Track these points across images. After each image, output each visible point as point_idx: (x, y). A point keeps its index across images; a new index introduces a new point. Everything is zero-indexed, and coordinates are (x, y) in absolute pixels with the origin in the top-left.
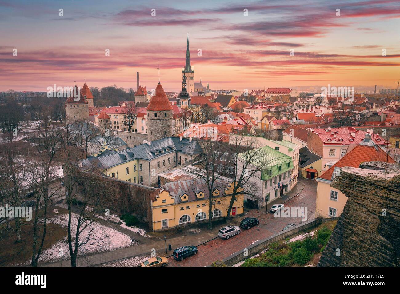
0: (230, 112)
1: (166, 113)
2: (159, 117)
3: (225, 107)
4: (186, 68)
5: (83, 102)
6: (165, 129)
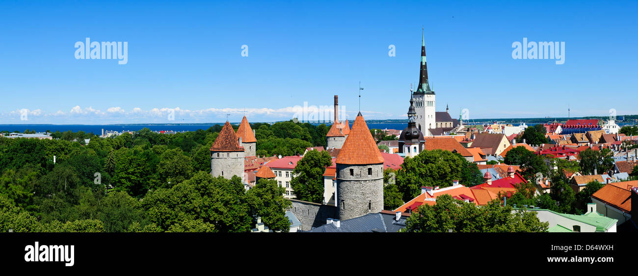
0: (499, 164)
1: (370, 170)
2: (358, 177)
3: (490, 155)
4: (420, 87)
5: (236, 148)
6: (369, 199)
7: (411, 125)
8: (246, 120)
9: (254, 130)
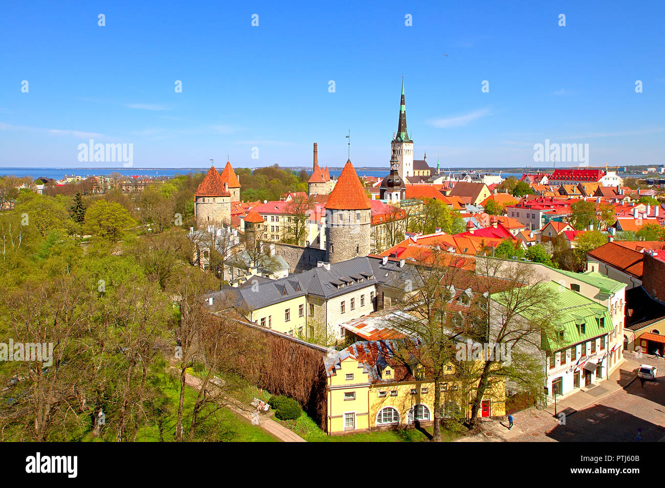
0: (479, 213)
1: (358, 215)
2: (347, 221)
3: (469, 204)
4: (399, 135)
5: (222, 193)
6: (357, 243)
7: (393, 172)
8: (230, 165)
9: (238, 176)
